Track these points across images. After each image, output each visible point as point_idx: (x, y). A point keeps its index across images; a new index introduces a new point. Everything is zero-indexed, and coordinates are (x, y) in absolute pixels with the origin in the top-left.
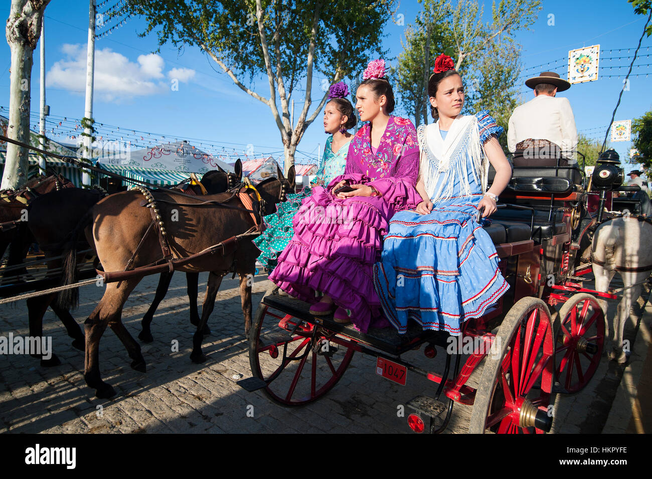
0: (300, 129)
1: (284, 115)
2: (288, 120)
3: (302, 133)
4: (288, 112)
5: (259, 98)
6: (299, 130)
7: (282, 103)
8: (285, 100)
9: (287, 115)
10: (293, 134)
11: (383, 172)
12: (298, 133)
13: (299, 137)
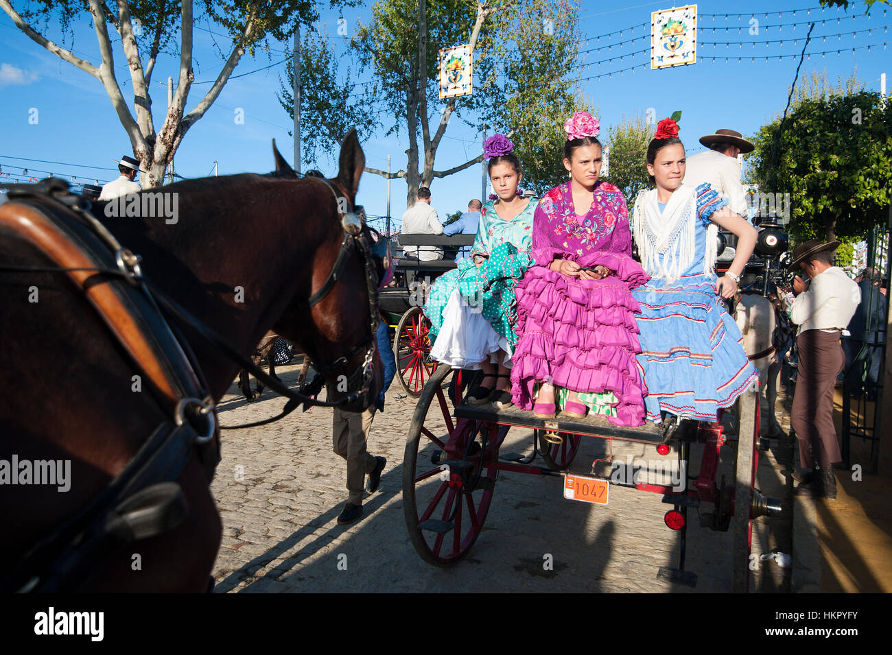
0: (173, 130)
1: (138, 100)
2: (146, 112)
3: (178, 139)
4: (148, 96)
5: (75, 62)
6: (171, 132)
7: (132, 75)
8: (139, 71)
9: (145, 102)
10: (158, 140)
11: (589, 244)
12: (167, 138)
13: (172, 147)
